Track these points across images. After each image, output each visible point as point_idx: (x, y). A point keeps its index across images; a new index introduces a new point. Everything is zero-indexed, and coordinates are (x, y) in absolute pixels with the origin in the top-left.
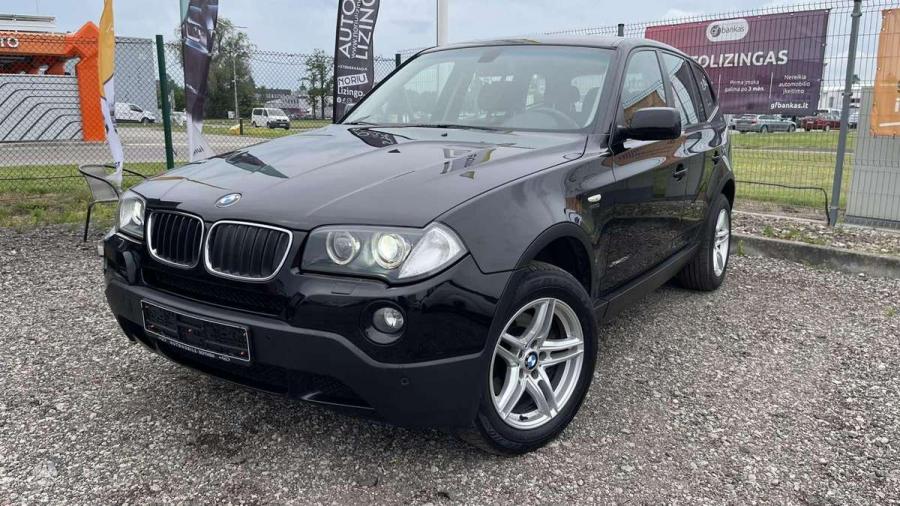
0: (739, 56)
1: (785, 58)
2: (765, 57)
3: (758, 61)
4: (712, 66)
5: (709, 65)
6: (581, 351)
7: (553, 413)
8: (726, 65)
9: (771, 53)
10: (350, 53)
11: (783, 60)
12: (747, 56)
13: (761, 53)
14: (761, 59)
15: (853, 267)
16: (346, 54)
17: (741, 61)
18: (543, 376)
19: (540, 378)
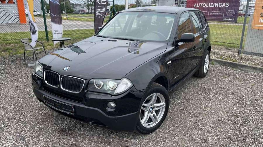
0: (215, 4)
1: (228, 5)
2: (222, 4)
3: (220, 5)
4: (207, 6)
5: (206, 6)
6: (165, 106)
7: (157, 123)
8: (211, 6)
9: (224, 3)
10: (100, 2)
11: (227, 6)
12: (217, 4)
13: (221, 3)
14: (221, 5)
15: (244, 69)
16: (99, 3)
17: (215, 5)
18: (154, 113)
19: (153, 114)
